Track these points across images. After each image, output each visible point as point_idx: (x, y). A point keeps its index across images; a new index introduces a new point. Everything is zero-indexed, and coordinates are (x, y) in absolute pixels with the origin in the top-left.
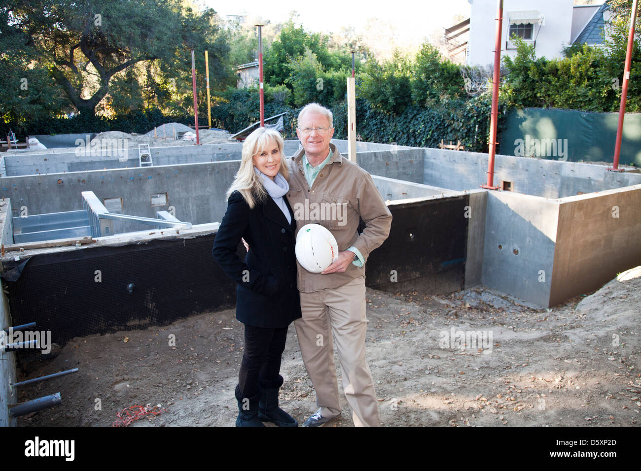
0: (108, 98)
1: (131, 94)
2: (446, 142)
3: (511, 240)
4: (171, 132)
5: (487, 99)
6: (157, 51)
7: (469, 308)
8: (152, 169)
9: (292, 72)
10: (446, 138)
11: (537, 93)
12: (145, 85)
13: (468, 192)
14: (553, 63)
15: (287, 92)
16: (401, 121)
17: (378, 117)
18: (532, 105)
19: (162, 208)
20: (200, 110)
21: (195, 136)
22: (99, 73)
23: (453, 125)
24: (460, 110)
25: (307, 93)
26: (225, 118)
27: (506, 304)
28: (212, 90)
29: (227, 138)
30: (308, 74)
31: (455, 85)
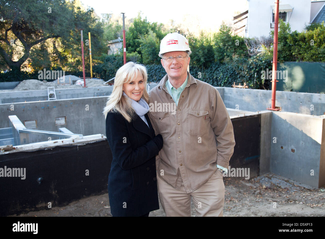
0: (29, 61)
1: (43, 58)
2: (237, 84)
3: (289, 143)
4: (68, 80)
5: (261, 57)
6: (59, 32)
7: (265, 188)
8: (56, 102)
9: (142, 44)
10: (236, 81)
11: (293, 53)
12: (52, 53)
13: (260, 113)
14: (302, 34)
15: (138, 56)
16: (208, 71)
17: (194, 70)
18: (289, 60)
19: (62, 126)
20: (86, 67)
21: (83, 82)
22: (24, 45)
23: (241, 73)
24: (245, 64)
25: (151, 56)
26: (101, 73)
27: (289, 186)
28: (93, 56)
29: (103, 84)
30: (151, 45)
31: (241, 49)
